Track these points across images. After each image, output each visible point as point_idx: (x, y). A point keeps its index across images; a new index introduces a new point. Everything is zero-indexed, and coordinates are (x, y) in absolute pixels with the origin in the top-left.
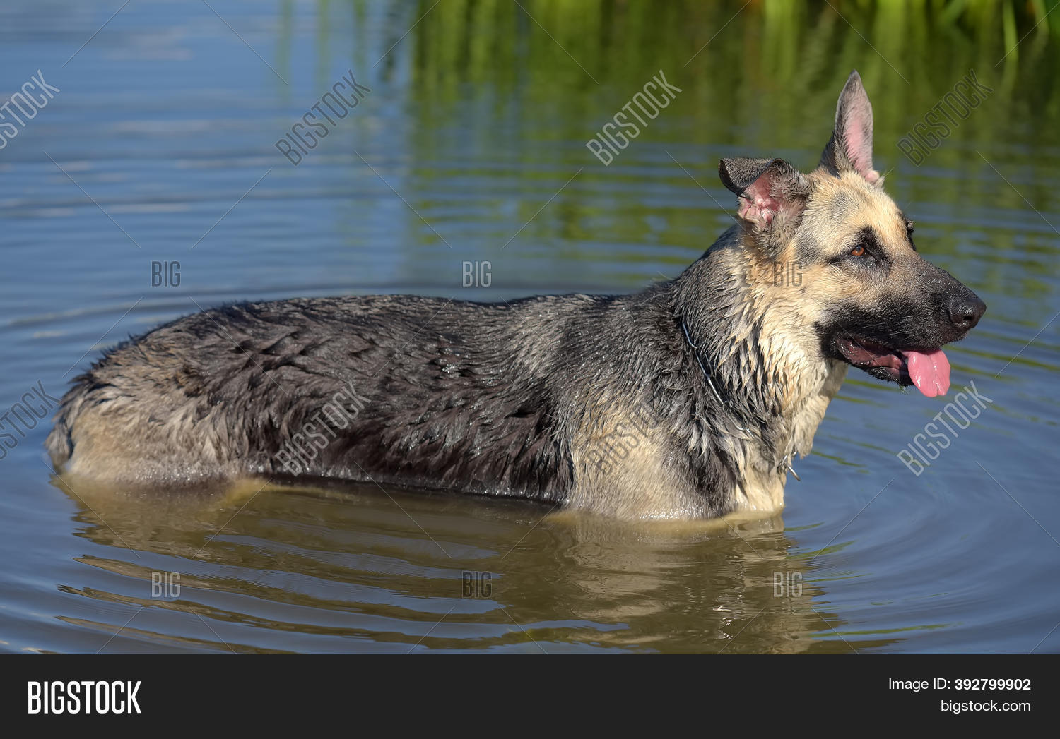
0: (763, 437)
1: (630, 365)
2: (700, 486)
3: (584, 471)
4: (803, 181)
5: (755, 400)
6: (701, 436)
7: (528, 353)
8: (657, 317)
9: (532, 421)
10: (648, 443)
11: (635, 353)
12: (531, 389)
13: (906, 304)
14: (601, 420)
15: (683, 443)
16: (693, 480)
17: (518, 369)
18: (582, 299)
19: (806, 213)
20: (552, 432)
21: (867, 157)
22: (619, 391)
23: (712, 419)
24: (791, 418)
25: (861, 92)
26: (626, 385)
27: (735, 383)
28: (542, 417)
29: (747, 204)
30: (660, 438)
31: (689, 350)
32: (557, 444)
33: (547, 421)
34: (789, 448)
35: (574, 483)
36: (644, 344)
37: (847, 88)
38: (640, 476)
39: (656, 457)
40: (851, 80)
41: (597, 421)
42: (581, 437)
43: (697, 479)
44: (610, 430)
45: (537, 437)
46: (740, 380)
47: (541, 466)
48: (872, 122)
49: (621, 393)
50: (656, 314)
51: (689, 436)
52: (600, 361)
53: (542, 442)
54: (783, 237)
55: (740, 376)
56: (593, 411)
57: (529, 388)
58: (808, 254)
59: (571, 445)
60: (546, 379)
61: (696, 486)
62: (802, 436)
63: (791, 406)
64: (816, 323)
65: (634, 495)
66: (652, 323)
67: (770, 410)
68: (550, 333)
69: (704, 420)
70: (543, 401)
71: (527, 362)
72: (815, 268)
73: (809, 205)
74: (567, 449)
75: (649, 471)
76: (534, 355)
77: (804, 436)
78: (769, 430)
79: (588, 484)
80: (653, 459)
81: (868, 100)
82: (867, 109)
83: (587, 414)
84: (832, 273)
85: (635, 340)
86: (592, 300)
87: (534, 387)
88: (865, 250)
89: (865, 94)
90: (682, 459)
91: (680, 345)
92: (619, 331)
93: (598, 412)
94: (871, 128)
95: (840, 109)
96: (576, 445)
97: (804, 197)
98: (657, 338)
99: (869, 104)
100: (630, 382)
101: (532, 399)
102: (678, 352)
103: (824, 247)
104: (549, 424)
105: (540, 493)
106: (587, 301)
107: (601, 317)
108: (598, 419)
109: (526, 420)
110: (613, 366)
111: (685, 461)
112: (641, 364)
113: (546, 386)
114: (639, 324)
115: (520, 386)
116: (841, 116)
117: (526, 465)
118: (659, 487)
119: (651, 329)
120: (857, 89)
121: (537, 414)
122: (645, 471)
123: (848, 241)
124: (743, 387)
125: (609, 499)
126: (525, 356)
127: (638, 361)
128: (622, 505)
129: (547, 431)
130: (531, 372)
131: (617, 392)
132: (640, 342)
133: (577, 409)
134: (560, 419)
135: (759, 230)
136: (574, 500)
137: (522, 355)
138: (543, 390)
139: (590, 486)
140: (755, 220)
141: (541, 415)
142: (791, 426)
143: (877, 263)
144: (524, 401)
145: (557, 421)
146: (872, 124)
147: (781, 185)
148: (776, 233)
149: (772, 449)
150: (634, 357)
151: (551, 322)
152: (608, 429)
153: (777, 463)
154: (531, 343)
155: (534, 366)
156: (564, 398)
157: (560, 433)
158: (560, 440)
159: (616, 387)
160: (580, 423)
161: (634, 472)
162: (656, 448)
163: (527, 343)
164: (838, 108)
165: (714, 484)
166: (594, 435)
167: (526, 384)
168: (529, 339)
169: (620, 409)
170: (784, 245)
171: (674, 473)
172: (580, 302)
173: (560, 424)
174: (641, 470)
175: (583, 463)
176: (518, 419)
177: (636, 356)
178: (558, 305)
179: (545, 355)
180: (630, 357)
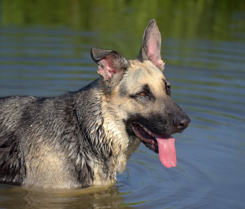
0: (105, 164)
1: (52, 126)
2: (79, 178)
3: (31, 170)
4: (126, 62)
5: (103, 149)
6: (81, 159)
7: (7, 121)
8: (66, 107)
9: (8, 149)
10: (58, 160)
11: (54, 122)
12: (8, 136)
13: (159, 117)
14: (38, 149)
15: (73, 161)
16: (76, 176)
17: (3, 127)
18: (31, 98)
19: (125, 75)
20: (18, 154)
21: (158, 54)
22: (46, 138)
23: (86, 153)
24: (117, 158)
25: (156, 27)
26: (49, 135)
27: (97, 142)
28: (13, 148)
29: (102, 69)
30: (63, 158)
31: (78, 124)
32: (20, 160)
33: (15, 150)
34: (115, 170)
35: (26, 176)
36: (58, 118)
37: (149, 26)
38: (54, 173)
39: (61, 166)
40: (151, 22)
41: (37, 150)
42: (29, 156)
43: (78, 176)
44: (42, 153)
45: (11, 156)
46: (99, 141)
47: (13, 169)
48: (161, 40)
49: (47, 138)
50: (66, 106)
51: (76, 158)
52: (39, 124)
53: (13, 158)
54: (114, 84)
55: (99, 139)
56: (35, 145)
57: (7, 135)
58: (123, 92)
59: (26, 160)
60: (15, 131)
61: (77, 178)
62: (121, 164)
63: (117, 153)
64: (123, 119)
65: (51, 181)
66: (63, 109)
67: (109, 154)
68: (17, 112)
69: (83, 153)
70: (13, 141)
71: (7, 125)
72: (125, 98)
73: (127, 72)
74: (24, 161)
75: (58, 171)
76: (10, 122)
77: (122, 165)
78: (108, 161)
79: (32, 176)
80: (60, 167)
81: (159, 31)
82: (158, 35)
83: (32, 146)
84: (131, 102)
85: (55, 116)
86: (35, 99)
87: (9, 135)
88: (146, 94)
89: (158, 29)
90: (72, 167)
91: (75, 121)
92: (48, 112)
93: (37, 146)
94: (160, 42)
95: (145, 34)
96: (27, 160)
97: (125, 69)
98: (65, 116)
99: (159, 33)
100: (51, 134)
101: (9, 140)
102: (74, 124)
103: (129, 90)
104: (16, 151)
105: (12, 180)
106: (34, 99)
107: (40, 106)
108: (37, 149)
109: (6, 149)
110: (44, 127)
111: (73, 168)
112: (56, 126)
113: (15, 134)
114: (57, 109)
115: (4, 135)
116: (145, 38)
117: (6, 168)
118: (62, 178)
119: (63, 112)
120: (154, 26)
121: (11, 147)
122: (56, 171)
123: (138, 89)
124: (100, 144)
125: (40, 182)
126: (6, 122)
127: (55, 125)
128: (46, 185)
129: (15, 154)
130: (8, 129)
131: (45, 138)
132: (57, 117)
133: (28, 144)
134: (21, 149)
135: (105, 80)
136: (26, 182)
137: (5, 121)
138: (13, 136)
139: (33, 176)
140: (104, 76)
141: (12, 147)
142: (117, 161)
143: (150, 99)
144: (5, 141)
145: (20, 149)
146: (161, 41)
147: (117, 62)
148: (112, 82)
149: (108, 169)
150: (54, 123)
151: (18, 108)
152: (41, 153)
153: (109, 175)
154: (9, 116)
155: (10, 126)
156: (23, 139)
157: (21, 155)
158: (21, 158)
159: (45, 136)
160: (29, 150)
161: (52, 171)
162: (61, 162)
163: (7, 117)
164: (144, 34)
165: (85, 178)
166: (35, 156)
167: (6, 133)
168: (8, 115)
169: (46, 145)
170: (114, 87)
171: (68, 172)
172: (30, 99)
173: (21, 151)
174: (55, 170)
175: (30, 167)
176: (2, 149)
177: (55, 123)
178: (21, 100)
179: (14, 122)
180: (52, 123)
